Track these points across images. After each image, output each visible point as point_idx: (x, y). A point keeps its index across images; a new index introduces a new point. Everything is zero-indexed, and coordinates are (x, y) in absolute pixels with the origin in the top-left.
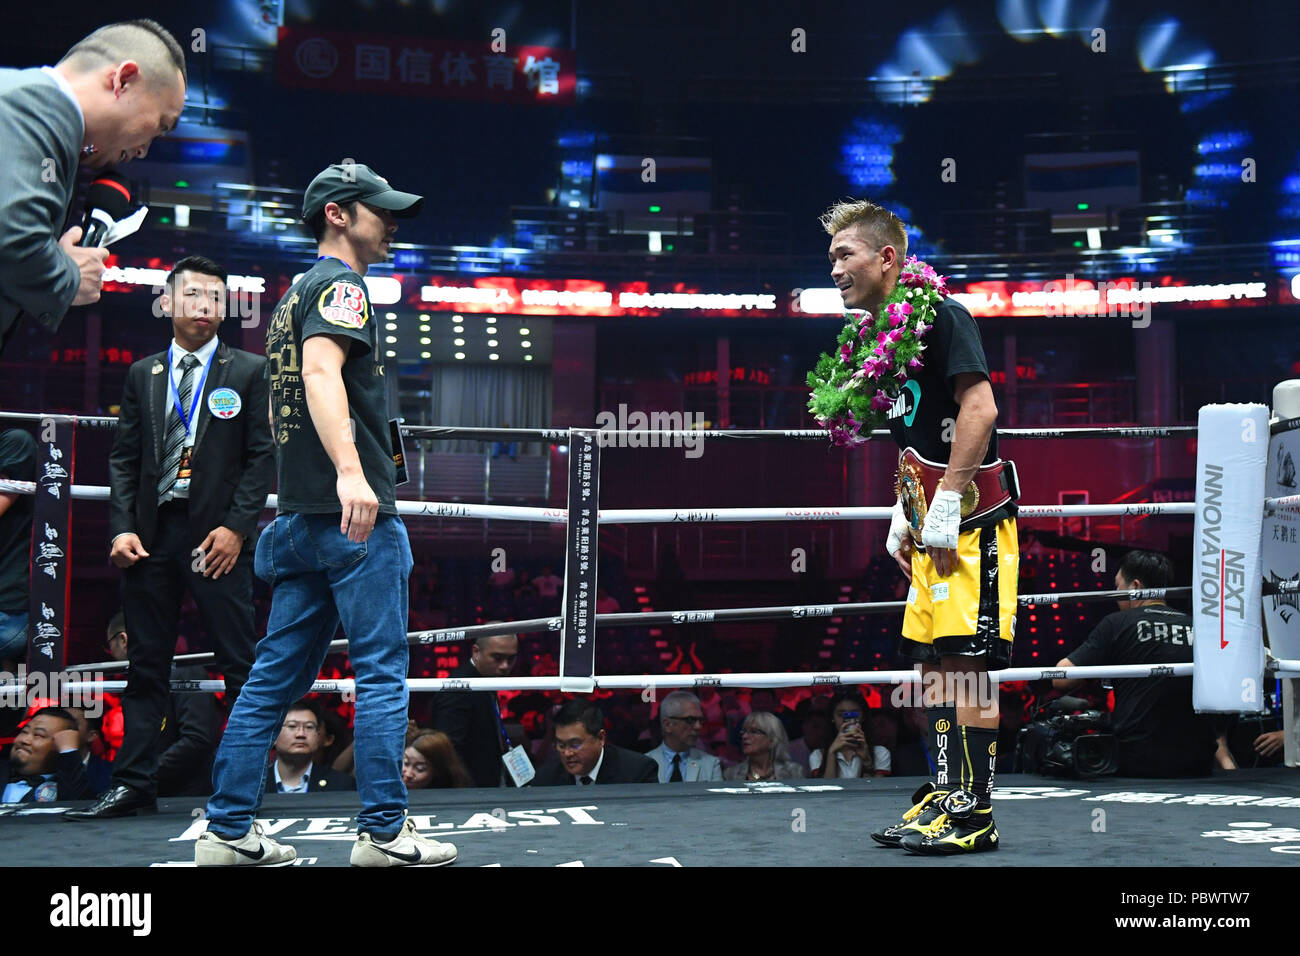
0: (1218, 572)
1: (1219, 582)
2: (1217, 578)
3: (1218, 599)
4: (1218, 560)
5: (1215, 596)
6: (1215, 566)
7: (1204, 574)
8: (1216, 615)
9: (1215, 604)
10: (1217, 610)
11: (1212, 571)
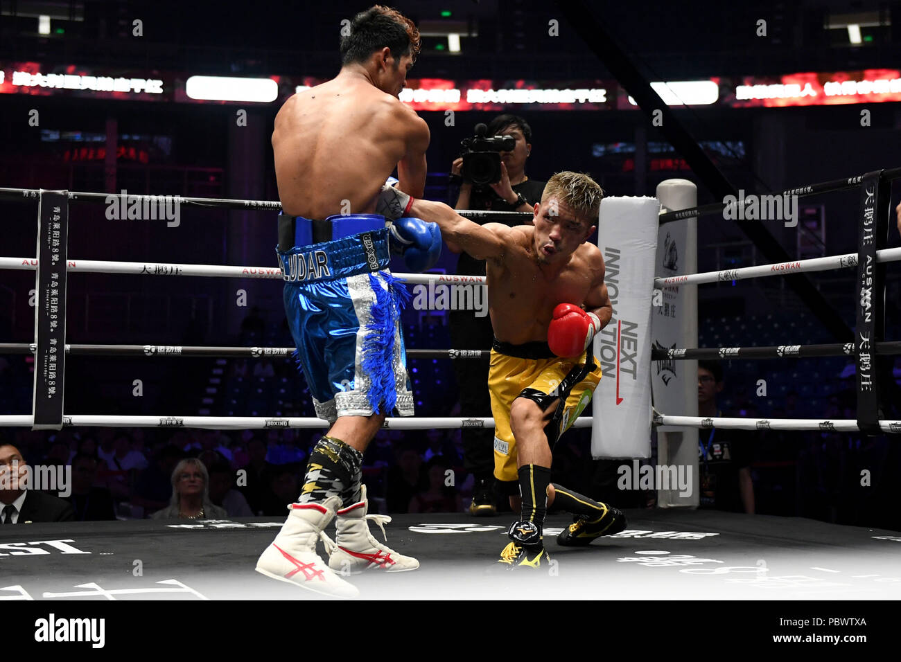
0: (614, 339)
1: (615, 348)
2: (615, 345)
3: (615, 362)
4: (615, 329)
5: (612, 360)
6: (613, 334)
7: (603, 341)
8: (613, 376)
9: (612, 367)
10: (614, 372)
11: (610, 338)
